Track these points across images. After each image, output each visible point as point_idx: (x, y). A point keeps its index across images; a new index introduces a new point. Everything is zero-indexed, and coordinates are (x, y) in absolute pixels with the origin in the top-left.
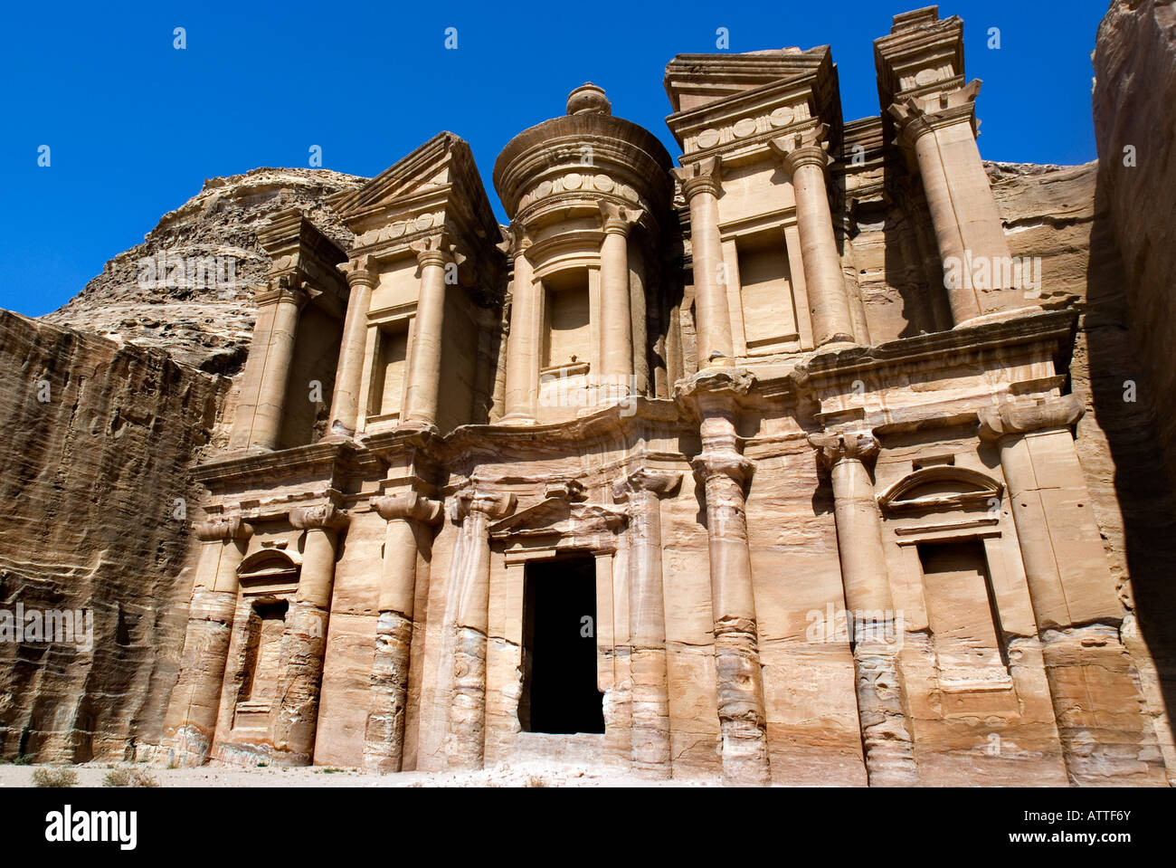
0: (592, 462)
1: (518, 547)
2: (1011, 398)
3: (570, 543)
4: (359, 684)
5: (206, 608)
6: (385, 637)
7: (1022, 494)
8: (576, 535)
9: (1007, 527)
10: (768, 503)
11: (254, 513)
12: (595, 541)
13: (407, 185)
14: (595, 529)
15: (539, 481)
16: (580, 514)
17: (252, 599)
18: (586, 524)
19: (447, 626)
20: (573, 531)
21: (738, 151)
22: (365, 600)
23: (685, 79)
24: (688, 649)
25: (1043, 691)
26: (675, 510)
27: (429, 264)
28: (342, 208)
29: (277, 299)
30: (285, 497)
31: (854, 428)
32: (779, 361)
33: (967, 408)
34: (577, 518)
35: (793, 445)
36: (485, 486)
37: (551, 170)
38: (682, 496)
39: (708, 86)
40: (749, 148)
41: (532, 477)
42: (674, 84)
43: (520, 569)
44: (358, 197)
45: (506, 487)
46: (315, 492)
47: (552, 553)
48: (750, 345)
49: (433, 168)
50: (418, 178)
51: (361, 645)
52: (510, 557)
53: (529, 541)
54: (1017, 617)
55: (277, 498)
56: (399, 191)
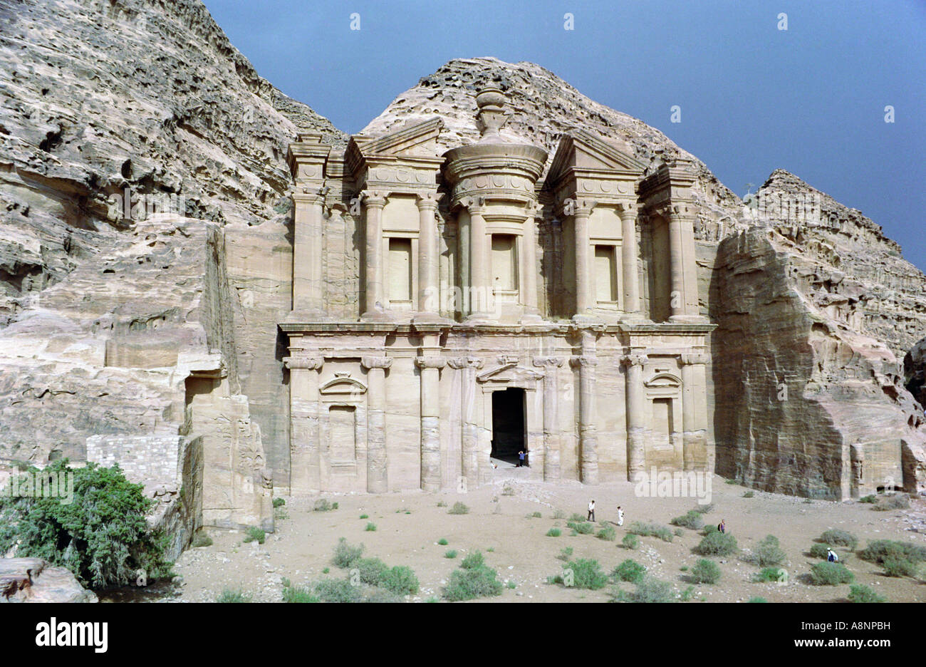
0: (520, 345)
1: (489, 384)
2: (691, 350)
3: (514, 385)
4: (407, 450)
5: (304, 410)
6: (434, 430)
7: (688, 386)
8: (517, 381)
9: (680, 396)
10: (600, 376)
11: (330, 355)
12: (525, 385)
13: (409, 144)
14: (528, 379)
15: (495, 351)
16: (519, 371)
17: (330, 405)
18: (522, 377)
19: (452, 421)
20: (515, 379)
21: (603, 199)
22: (404, 407)
23: (581, 142)
24: (565, 434)
25: (681, 450)
26: (562, 374)
27: (429, 209)
28: (365, 148)
29: (312, 201)
30: (355, 348)
31: (641, 353)
32: (610, 313)
33: (678, 352)
34: (518, 374)
35: (611, 353)
36: (473, 353)
37: (505, 170)
38: (564, 367)
39: (592, 152)
40: (607, 199)
41: (491, 349)
42: (575, 142)
43: (491, 395)
44: (376, 143)
45: (482, 353)
46: (376, 348)
47: (505, 389)
48: (598, 302)
49: (427, 137)
50: (417, 140)
51: (405, 431)
52: (485, 390)
53: (494, 381)
54: (678, 426)
55: (347, 348)
56: (402, 146)
